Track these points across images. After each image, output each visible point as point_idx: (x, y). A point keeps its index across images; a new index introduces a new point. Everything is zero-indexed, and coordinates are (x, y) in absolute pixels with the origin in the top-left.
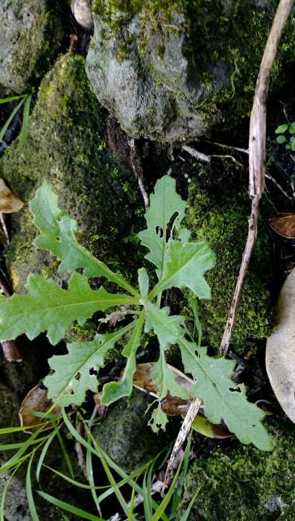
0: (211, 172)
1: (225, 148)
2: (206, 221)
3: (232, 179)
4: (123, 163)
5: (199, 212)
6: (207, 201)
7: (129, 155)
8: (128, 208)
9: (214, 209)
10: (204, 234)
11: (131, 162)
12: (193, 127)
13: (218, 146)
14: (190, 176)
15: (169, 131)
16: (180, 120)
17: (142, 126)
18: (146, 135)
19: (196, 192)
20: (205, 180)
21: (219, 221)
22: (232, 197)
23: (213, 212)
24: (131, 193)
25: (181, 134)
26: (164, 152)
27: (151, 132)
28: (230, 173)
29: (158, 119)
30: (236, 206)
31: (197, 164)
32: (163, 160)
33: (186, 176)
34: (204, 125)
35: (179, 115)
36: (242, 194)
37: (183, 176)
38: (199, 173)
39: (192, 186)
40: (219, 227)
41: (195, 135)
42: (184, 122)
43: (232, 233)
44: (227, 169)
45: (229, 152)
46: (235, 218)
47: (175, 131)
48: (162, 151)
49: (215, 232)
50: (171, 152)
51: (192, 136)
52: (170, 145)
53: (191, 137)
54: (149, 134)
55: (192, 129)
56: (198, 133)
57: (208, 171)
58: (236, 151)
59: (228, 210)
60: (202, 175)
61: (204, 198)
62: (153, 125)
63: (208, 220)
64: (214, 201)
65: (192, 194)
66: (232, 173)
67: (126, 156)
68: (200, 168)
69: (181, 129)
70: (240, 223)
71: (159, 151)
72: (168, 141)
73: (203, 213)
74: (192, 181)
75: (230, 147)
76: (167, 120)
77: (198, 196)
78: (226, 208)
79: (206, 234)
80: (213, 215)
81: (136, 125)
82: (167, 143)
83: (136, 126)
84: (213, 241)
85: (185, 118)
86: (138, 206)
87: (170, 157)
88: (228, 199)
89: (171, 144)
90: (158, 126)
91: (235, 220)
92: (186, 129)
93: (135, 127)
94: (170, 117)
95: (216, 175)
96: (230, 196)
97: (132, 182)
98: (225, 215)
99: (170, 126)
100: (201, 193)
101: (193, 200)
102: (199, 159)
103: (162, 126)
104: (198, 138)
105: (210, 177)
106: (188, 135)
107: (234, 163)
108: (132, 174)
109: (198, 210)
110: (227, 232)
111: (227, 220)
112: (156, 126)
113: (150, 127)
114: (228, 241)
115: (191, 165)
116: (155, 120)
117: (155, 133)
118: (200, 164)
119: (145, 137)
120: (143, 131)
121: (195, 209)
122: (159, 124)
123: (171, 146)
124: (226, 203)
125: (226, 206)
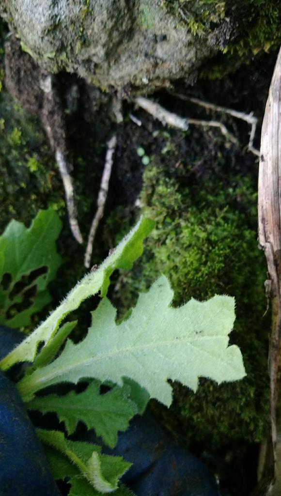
0: (185, 148)
1: (211, 110)
2: (173, 235)
3: (219, 164)
4: (31, 120)
5: (161, 217)
6: (176, 200)
7: (41, 107)
8: (36, 201)
9: (189, 215)
10: (169, 257)
11: (44, 120)
12: (165, 57)
13: (197, 105)
14: (148, 153)
15: (116, 61)
16: (142, 39)
17: (62, 44)
18: (70, 65)
19: (158, 180)
20: (173, 161)
21: (198, 238)
22: (217, 195)
23: (187, 220)
24: (42, 173)
25: (139, 69)
26: (105, 108)
27: (80, 58)
28: (216, 154)
29: (96, 30)
30: (226, 212)
31: (160, 133)
32: (103, 122)
33: (141, 152)
34: (186, 55)
35: (140, 30)
36: (234, 191)
37: (135, 153)
38: (161, 149)
39: (150, 171)
40: (199, 249)
41: (166, 75)
42: (149, 44)
43: (221, 262)
44: (211, 146)
45: (218, 117)
46: (225, 233)
47: (130, 61)
48: (102, 106)
49: (191, 257)
50: (117, 107)
51: (162, 77)
52: (116, 92)
53: (158, 78)
54: (77, 62)
55: (164, 62)
56: (174, 71)
57: (179, 146)
58: (229, 117)
59: (212, 218)
60: (168, 152)
61: (171, 194)
62: (85, 43)
63: (177, 234)
64: (188, 201)
65: (150, 184)
66: (219, 155)
67: (34, 107)
68: (164, 140)
69: (140, 59)
70: (235, 244)
71: (96, 105)
72: (112, 83)
73: (168, 220)
74: (150, 162)
75: (219, 109)
76: (115, 34)
77: (161, 189)
78: (209, 215)
79: (172, 257)
80: (187, 227)
81: (51, 39)
82: (111, 87)
83: (51, 43)
84: (187, 274)
85: (151, 36)
86: (56, 197)
87: (115, 116)
88: (211, 198)
89: (119, 89)
90: (95, 47)
91: (226, 237)
92: (152, 60)
93: (48, 43)
94: (120, 29)
95: (193, 154)
96: (214, 192)
97: (46, 155)
98: (209, 227)
99: (120, 49)
100: (166, 184)
101: (152, 194)
102: (167, 124)
103: (104, 46)
104: (173, 82)
105: (182, 156)
106: (154, 72)
107: (223, 137)
108: (46, 142)
109: (161, 213)
110: (213, 261)
111: (213, 238)
112: (92, 46)
113: (78, 45)
114: (213, 277)
115: (150, 134)
116: (89, 32)
117: (88, 61)
118: (166, 134)
119: (70, 70)
120: (64, 54)
121: (154, 212)
122: (97, 42)
123: (118, 95)
124: (208, 205)
125: (210, 211)
